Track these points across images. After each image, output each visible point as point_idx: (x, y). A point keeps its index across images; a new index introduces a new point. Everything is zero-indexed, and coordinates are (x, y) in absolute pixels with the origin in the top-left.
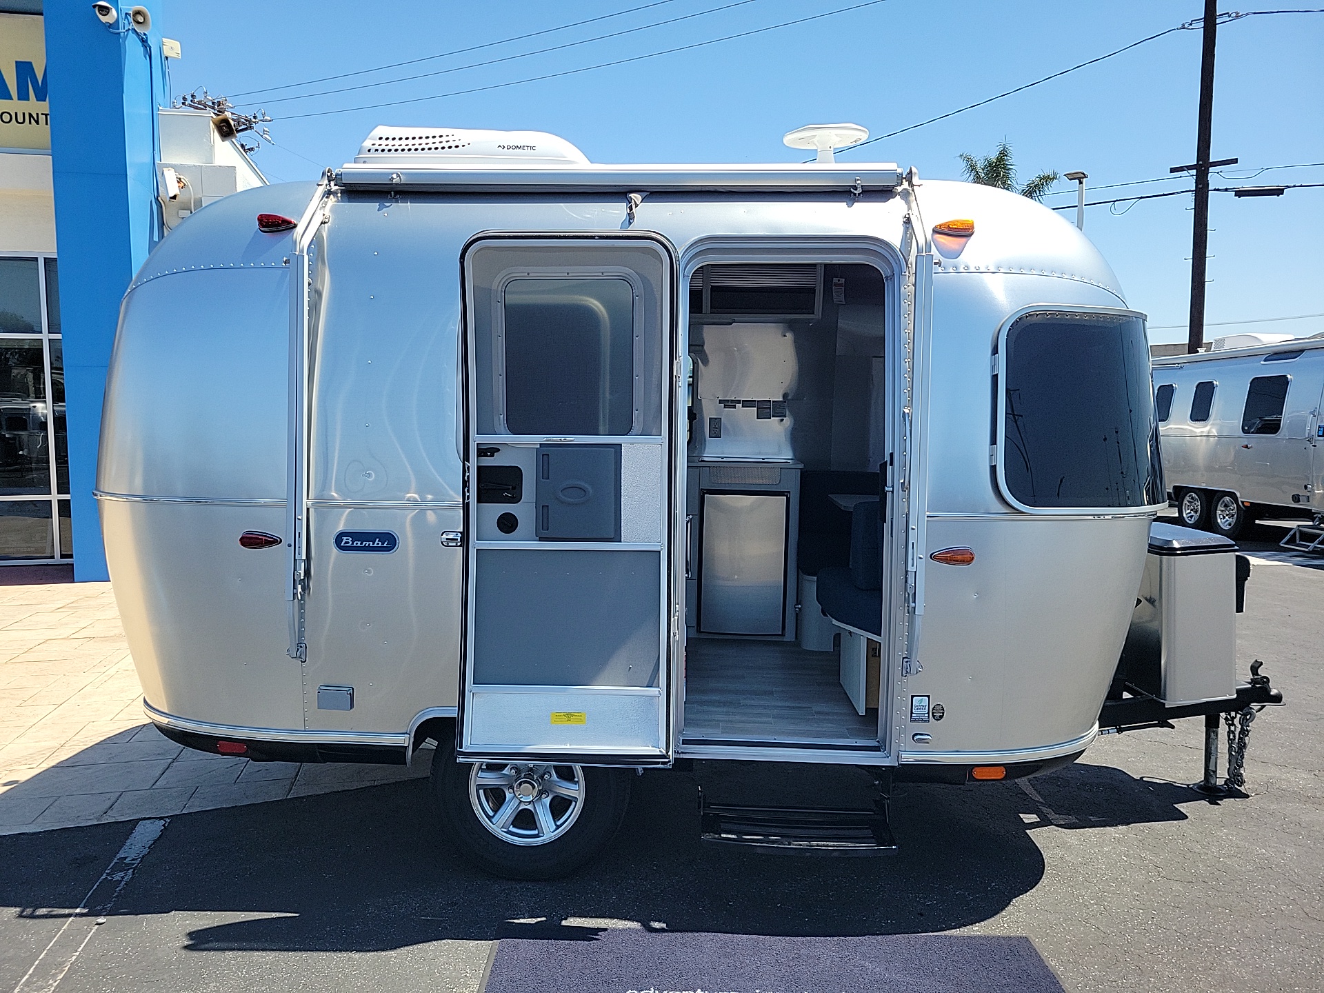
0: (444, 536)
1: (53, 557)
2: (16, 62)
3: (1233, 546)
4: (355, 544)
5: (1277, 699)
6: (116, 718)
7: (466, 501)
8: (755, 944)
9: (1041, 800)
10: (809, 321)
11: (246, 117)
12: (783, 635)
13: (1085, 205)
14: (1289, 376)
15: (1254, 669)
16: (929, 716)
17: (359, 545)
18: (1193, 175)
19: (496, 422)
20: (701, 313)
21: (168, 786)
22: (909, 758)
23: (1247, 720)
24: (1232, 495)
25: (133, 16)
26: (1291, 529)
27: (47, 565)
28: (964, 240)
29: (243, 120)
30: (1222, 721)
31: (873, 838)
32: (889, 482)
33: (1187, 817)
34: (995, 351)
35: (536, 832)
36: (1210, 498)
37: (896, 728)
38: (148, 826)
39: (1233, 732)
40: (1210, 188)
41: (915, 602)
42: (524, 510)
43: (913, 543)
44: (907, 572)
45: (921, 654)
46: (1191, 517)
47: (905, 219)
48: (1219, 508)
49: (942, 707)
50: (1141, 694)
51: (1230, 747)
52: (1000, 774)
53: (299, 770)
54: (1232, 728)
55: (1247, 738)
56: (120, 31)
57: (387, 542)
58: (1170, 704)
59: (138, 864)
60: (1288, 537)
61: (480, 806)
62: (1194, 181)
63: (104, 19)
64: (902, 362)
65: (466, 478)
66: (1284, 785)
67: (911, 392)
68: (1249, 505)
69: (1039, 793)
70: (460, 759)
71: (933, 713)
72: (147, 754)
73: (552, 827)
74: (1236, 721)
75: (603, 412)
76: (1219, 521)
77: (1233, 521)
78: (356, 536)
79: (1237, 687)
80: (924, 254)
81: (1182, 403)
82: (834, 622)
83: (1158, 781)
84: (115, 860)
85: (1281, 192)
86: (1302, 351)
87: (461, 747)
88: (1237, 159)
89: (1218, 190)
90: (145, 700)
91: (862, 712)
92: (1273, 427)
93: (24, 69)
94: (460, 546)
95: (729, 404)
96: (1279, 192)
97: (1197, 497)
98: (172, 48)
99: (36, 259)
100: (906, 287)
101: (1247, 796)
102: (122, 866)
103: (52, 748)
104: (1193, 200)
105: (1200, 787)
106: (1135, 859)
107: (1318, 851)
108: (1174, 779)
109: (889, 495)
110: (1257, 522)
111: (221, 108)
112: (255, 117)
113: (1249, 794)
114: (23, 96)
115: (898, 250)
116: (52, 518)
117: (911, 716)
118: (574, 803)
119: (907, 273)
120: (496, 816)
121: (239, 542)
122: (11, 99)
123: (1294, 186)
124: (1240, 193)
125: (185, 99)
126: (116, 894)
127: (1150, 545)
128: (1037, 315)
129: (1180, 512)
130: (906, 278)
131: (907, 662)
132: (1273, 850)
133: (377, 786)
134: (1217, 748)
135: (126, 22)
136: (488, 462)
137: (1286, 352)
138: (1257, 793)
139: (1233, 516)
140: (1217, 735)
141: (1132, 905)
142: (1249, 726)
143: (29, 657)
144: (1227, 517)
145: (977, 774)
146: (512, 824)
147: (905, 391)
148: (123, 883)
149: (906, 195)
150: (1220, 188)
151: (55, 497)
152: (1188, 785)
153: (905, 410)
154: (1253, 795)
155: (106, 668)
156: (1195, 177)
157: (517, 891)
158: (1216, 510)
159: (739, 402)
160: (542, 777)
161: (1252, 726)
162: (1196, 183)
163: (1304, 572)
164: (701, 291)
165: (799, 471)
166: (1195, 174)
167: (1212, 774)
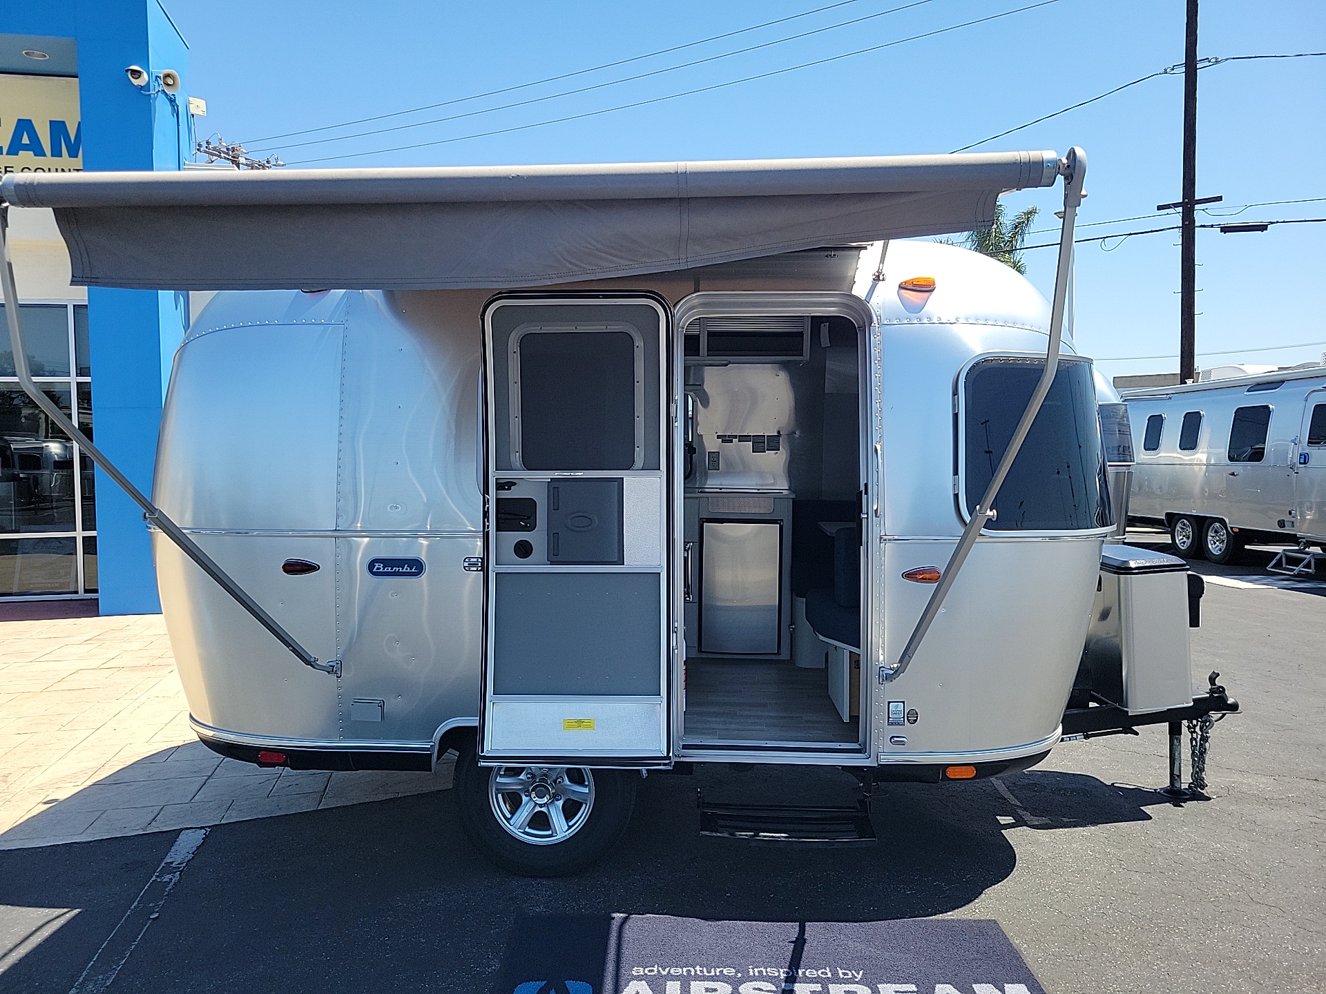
0: (467, 562)
1: (76, 592)
2: (50, 121)
3: (1184, 565)
4: (386, 570)
5: (1234, 708)
6: (151, 741)
7: (486, 530)
8: (750, 929)
9: (1019, 804)
10: (800, 361)
11: (260, 162)
12: (778, 654)
13: (1076, 242)
14: (1271, 406)
15: (1212, 680)
16: (904, 720)
17: (389, 570)
18: (1179, 212)
19: (512, 458)
20: (699, 355)
21: (205, 800)
22: (885, 759)
23: (1207, 727)
24: (1222, 521)
25: (164, 79)
26: (1276, 554)
27: (71, 600)
28: (926, 294)
29: (257, 165)
30: (1184, 730)
31: (855, 831)
32: (864, 510)
33: (1151, 818)
34: (955, 393)
35: (550, 832)
36: (1201, 524)
37: (875, 732)
38: (191, 835)
39: (1195, 739)
40: (1196, 225)
42: (537, 538)
46: (1184, 543)
48: (1210, 533)
49: (916, 712)
50: (1107, 703)
51: (1193, 752)
52: (971, 773)
53: (328, 784)
54: (1195, 735)
55: (1207, 744)
56: (151, 92)
57: (414, 567)
58: (1133, 712)
59: (184, 867)
60: (1274, 562)
61: (500, 808)
63: (136, 82)
64: (874, 403)
65: (486, 509)
66: (1245, 788)
67: (881, 429)
68: (1237, 530)
69: (1016, 798)
70: (482, 764)
71: (908, 717)
72: (184, 772)
73: (564, 828)
74: (1198, 729)
76: (1210, 546)
77: (1223, 546)
78: (386, 562)
79: (1194, 697)
81: (1172, 432)
82: (821, 637)
83: (1128, 786)
84: (163, 864)
86: (1283, 382)
87: (482, 752)
88: (1221, 197)
89: (1204, 226)
90: (191, 716)
91: (846, 719)
92: (1258, 455)
93: (57, 128)
94: (480, 571)
95: (726, 439)
96: (1263, 228)
97: (1188, 523)
98: (198, 106)
99: (66, 306)
100: (875, 336)
101: (1209, 799)
102: (169, 869)
103: (95, 767)
104: (1181, 237)
105: (1166, 791)
106: (1100, 853)
107: (1268, 846)
108: (1143, 784)
109: (864, 522)
110: (1247, 547)
111: (236, 154)
112: (268, 162)
113: (1212, 797)
114: (56, 153)
116: (76, 554)
117: (888, 720)
118: (584, 805)
119: (877, 325)
120: (514, 817)
121: (281, 570)
122: (45, 155)
123: (1277, 222)
124: (1225, 229)
125: (200, 145)
126: (166, 893)
127: (1102, 564)
128: (992, 360)
129: (1173, 538)
130: (875, 329)
131: (884, 671)
132: (1228, 844)
133: (400, 798)
134: (1180, 754)
135: (156, 84)
136: (505, 494)
137: (1268, 383)
138: (1218, 795)
139: (1223, 541)
140: (1180, 742)
141: (1094, 892)
142: (1208, 733)
143: (63, 686)
144: (1217, 543)
145: (951, 773)
146: (528, 825)
147: (877, 428)
148: (172, 884)
150: (1206, 224)
151: (79, 534)
152: (1155, 790)
153: (877, 445)
154: (1214, 797)
155: (137, 696)
156: (1181, 214)
157: (533, 887)
158: (1207, 536)
159: (735, 437)
160: (555, 781)
161: (1211, 732)
162: (1182, 219)
163: (1288, 594)
164: (698, 336)
165: (791, 501)
166: (1181, 211)
167: (1176, 778)
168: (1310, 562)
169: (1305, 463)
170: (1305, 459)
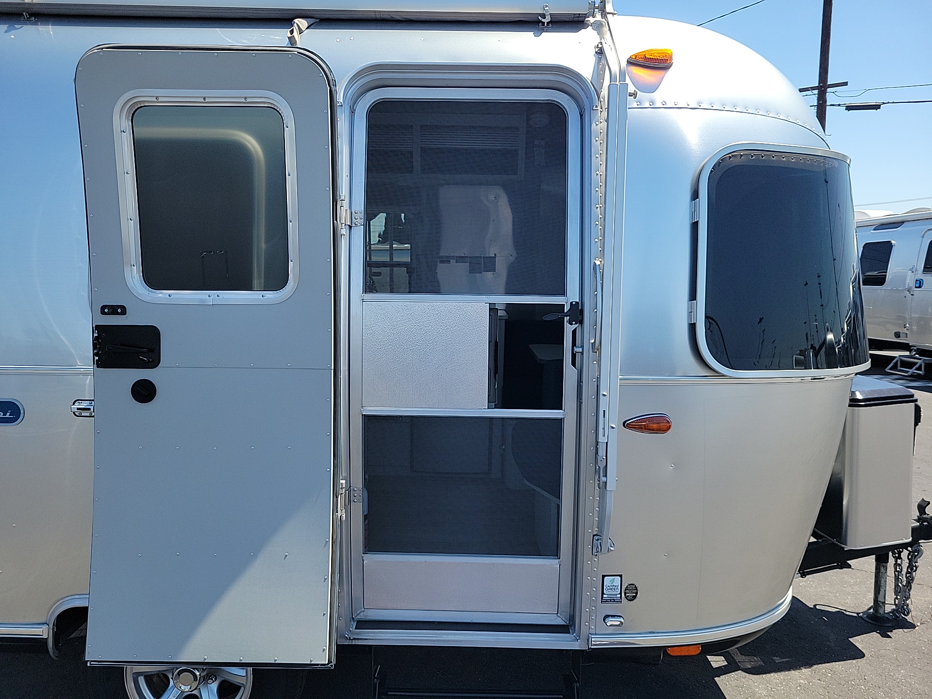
0: (77, 406)
14: (893, 242)
15: (921, 508)
16: (621, 597)
18: (815, 94)
19: (127, 274)
22: (599, 641)
23: (916, 556)
26: (895, 358)
28: (661, 72)
30: (890, 558)
33: (862, 655)
34: (695, 195)
37: (586, 609)
40: (828, 104)
41: (606, 476)
42: (163, 377)
43: (604, 411)
44: (597, 443)
45: (614, 531)
47: (597, 49)
49: (636, 587)
50: (824, 538)
52: (696, 651)
54: (899, 561)
57: (10, 412)
58: (849, 548)
60: (892, 364)
62: (816, 98)
64: (594, 208)
67: (602, 241)
71: (625, 593)
75: (258, 264)
80: (617, 83)
83: (830, 609)
85: (878, 107)
86: (903, 222)
88: (847, 82)
89: (833, 105)
92: (880, 281)
94: (94, 417)
96: (877, 107)
100: (597, 123)
101: (913, 626)
105: (870, 616)
108: (844, 606)
109: (578, 357)
113: (915, 623)
115: (590, 82)
117: (602, 597)
118: (242, 688)
119: (599, 108)
123: (888, 103)
124: (849, 108)
128: (741, 155)
130: (597, 113)
131: (598, 540)
134: (886, 581)
136: (116, 320)
137: (890, 224)
138: (923, 623)
140: (886, 570)
142: (917, 562)
145: (673, 652)
147: (596, 240)
149: (598, 27)
152: (858, 614)
153: (596, 262)
154: (919, 624)
156: (817, 95)
159: (452, 257)
161: (920, 562)
165: (504, 321)
166: (817, 93)
167: (881, 604)
168: (921, 365)
169: (920, 287)
170: (920, 284)
